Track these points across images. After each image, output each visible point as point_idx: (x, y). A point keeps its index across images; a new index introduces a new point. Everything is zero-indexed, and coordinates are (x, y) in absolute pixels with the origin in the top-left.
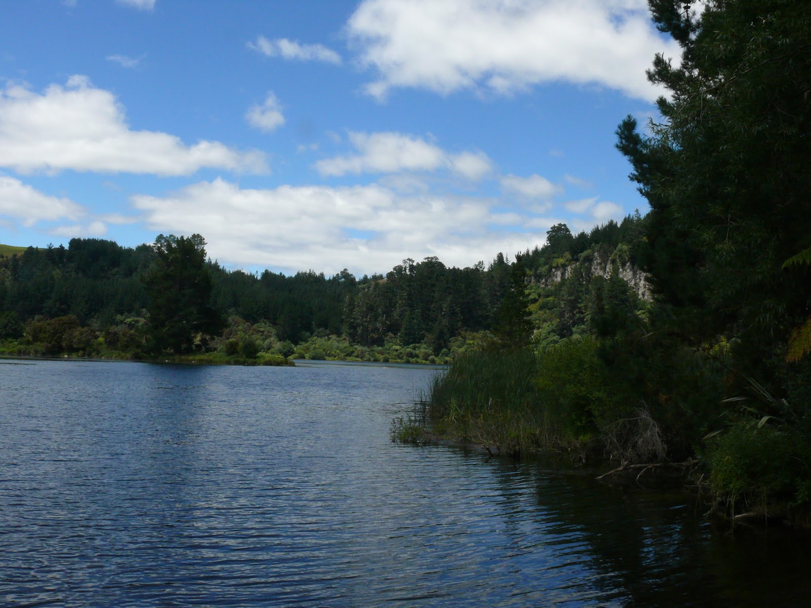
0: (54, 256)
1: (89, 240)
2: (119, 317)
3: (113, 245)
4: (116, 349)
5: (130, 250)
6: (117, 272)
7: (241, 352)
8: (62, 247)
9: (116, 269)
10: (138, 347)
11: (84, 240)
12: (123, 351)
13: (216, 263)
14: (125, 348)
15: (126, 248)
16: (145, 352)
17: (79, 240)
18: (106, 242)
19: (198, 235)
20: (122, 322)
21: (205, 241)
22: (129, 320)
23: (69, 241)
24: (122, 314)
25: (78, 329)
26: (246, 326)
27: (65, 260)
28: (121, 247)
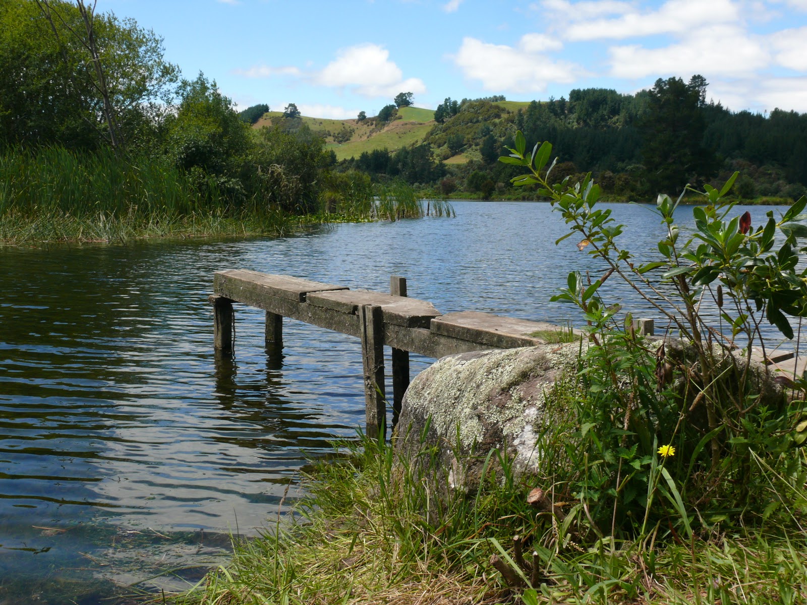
0: (556, 108)
1: (588, 90)
2: (620, 165)
3: (613, 92)
4: (612, 193)
5: (630, 97)
6: (617, 120)
7: (737, 193)
8: (563, 100)
9: (617, 117)
10: (632, 191)
11: (584, 90)
12: (619, 195)
13: (719, 104)
14: (621, 191)
15: (626, 95)
16: (640, 195)
17: (579, 91)
18: (605, 91)
19: (699, 76)
20: (623, 169)
21: (707, 82)
22: (629, 167)
23: (569, 92)
24: (623, 161)
25: (577, 174)
26: (751, 169)
27: (566, 112)
28: (621, 95)
